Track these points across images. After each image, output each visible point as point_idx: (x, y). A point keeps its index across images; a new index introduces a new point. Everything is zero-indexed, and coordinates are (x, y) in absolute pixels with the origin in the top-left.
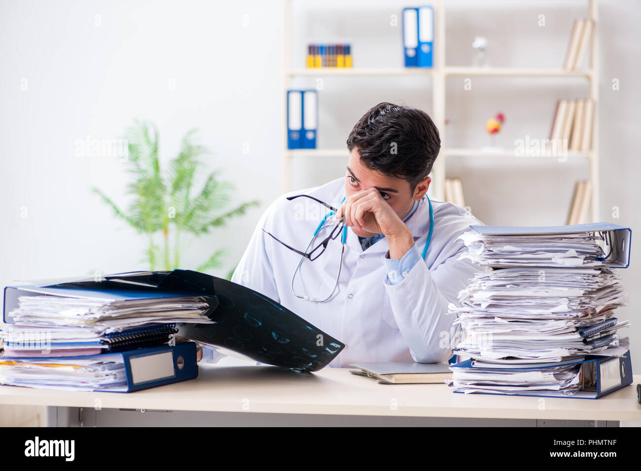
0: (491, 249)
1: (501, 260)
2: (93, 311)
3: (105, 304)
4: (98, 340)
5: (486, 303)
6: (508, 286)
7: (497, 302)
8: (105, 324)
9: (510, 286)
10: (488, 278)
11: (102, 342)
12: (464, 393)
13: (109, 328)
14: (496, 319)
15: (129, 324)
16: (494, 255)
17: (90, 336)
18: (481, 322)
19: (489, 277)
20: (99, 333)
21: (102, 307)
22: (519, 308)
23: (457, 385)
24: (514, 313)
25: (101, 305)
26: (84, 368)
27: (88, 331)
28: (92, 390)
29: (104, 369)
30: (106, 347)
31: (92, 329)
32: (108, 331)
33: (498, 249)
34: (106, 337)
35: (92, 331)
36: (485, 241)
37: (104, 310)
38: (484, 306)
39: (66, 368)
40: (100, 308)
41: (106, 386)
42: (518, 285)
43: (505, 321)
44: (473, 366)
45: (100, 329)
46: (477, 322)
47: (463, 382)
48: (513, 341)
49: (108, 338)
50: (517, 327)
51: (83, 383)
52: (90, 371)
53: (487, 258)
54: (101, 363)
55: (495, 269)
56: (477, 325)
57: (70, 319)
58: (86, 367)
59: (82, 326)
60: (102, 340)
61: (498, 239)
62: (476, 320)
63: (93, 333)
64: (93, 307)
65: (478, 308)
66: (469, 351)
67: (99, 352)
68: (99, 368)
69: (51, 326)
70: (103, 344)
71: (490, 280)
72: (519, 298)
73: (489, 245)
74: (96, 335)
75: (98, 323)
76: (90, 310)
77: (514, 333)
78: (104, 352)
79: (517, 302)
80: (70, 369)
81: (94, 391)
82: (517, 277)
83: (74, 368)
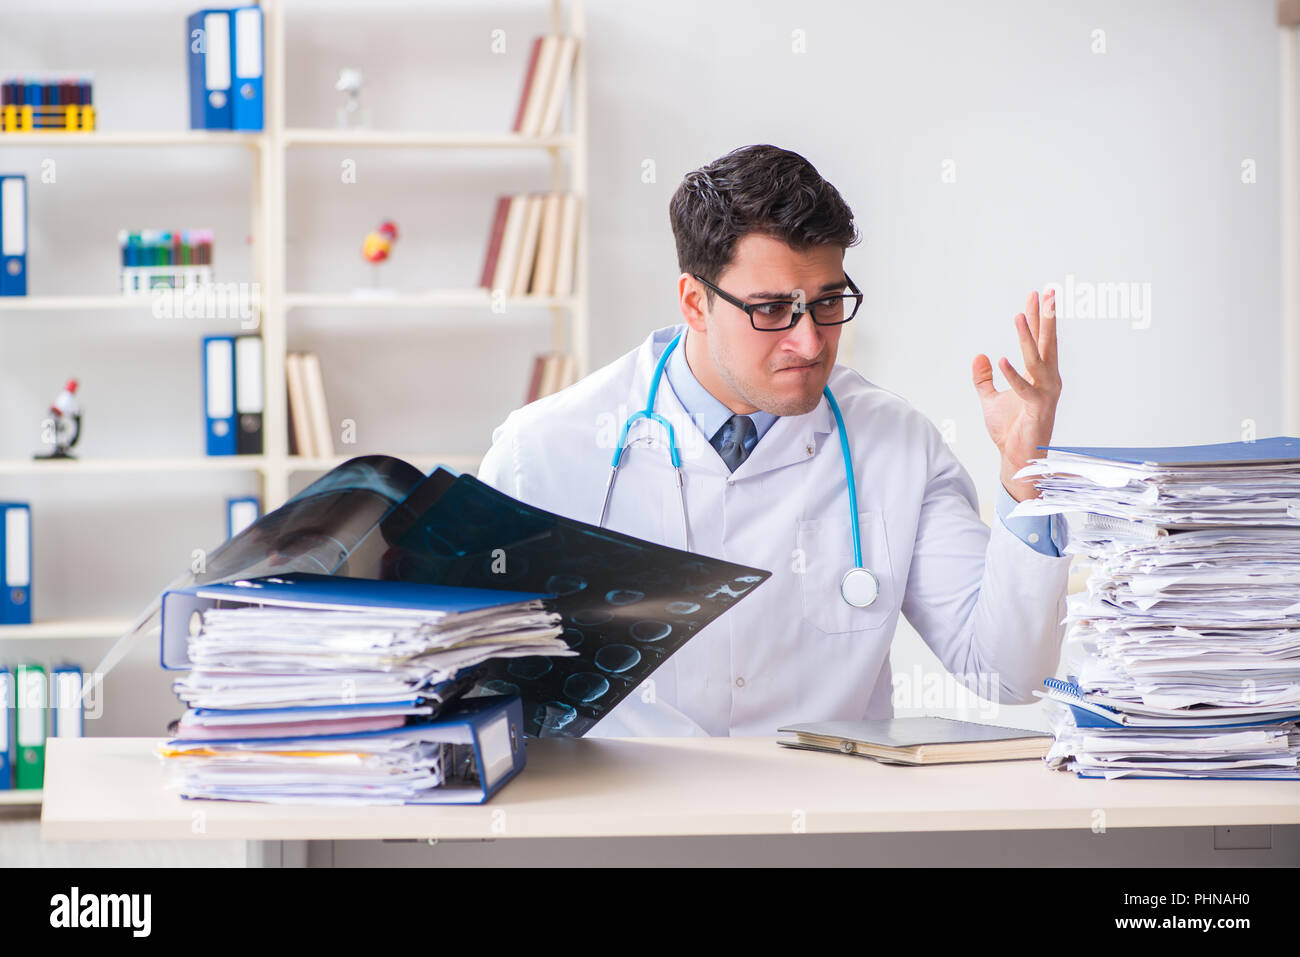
0: (1170, 493)
1: (1194, 515)
2: (402, 636)
3: (426, 621)
4: (413, 697)
5: (1148, 599)
6: (1197, 566)
7: (1174, 597)
8: (431, 663)
9: (1201, 564)
10: (1152, 551)
11: (421, 701)
12: (1104, 778)
13: (436, 671)
14: (1179, 632)
15: (462, 662)
16: (1179, 506)
17: (397, 692)
18: (1144, 638)
19: (1154, 548)
20: (413, 683)
21: (418, 629)
22: (1213, 609)
23: (1084, 761)
24: (1207, 619)
25: (416, 624)
26: (376, 757)
27: (391, 679)
28: (401, 802)
29: (417, 758)
30: (427, 711)
31: (399, 675)
32: (437, 679)
33: (1190, 492)
34: (431, 690)
35: (398, 680)
36: (1159, 477)
37: (426, 634)
38: (1144, 605)
39: (345, 757)
40: (417, 632)
41: (422, 792)
42: (1214, 563)
43: (1196, 635)
44: (1126, 724)
45: (419, 673)
46: (1134, 636)
47: (1099, 755)
48: (1194, 672)
49: (435, 692)
50: (1216, 645)
51: (371, 787)
52: (391, 763)
53: (1160, 511)
54: (411, 745)
55: (1172, 532)
56: (1138, 643)
57: (353, 654)
58: (381, 755)
59: (387, 669)
60: (419, 698)
61: (1187, 474)
62: (1130, 633)
63: (401, 683)
64: (401, 629)
65: (1130, 610)
66: (1112, 694)
67: (400, 722)
68: (409, 756)
69: (293, 671)
70: (418, 705)
71: (1159, 554)
72: (1218, 588)
73: (1167, 486)
74: (407, 688)
75: (415, 662)
76: (395, 636)
77: (1209, 657)
78: (413, 722)
79: (1212, 595)
80: (353, 760)
81: (407, 804)
82: (1210, 547)
83: (362, 758)
